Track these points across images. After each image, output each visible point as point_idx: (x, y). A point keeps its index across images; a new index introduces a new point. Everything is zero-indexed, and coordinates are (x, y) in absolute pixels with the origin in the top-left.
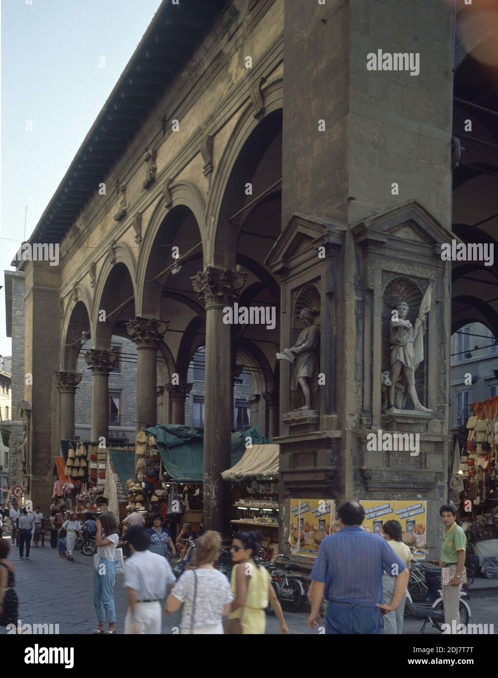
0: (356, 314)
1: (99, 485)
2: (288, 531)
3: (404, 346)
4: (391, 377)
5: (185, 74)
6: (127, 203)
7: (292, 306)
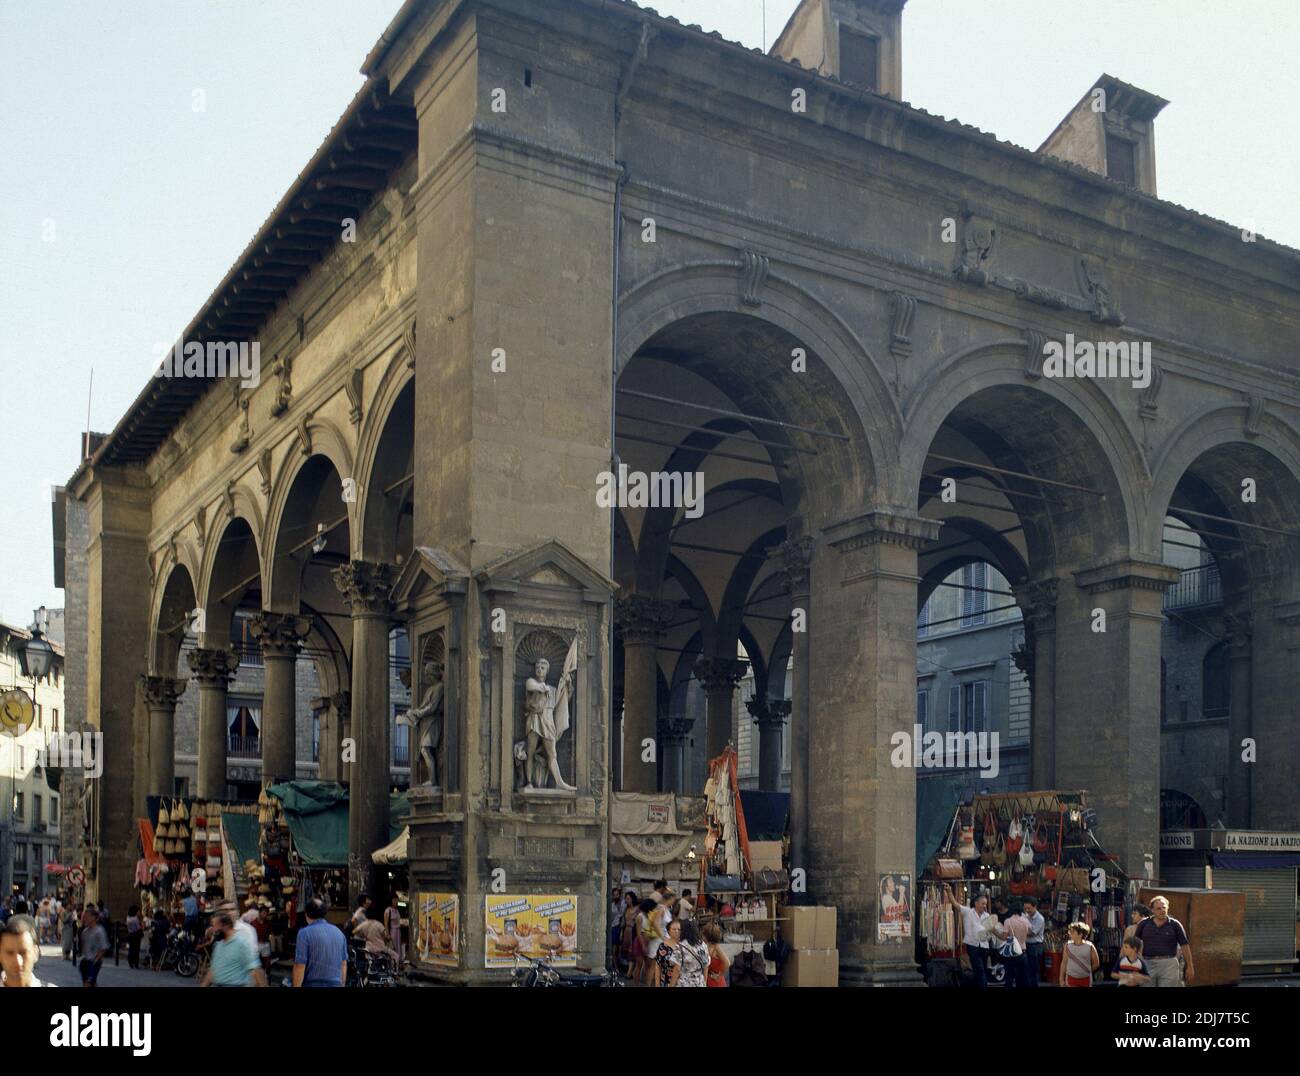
0: (481, 675)
1: (209, 867)
2: (417, 932)
3: (540, 714)
4: (526, 748)
5: (326, 269)
6: (250, 428)
7: (419, 655)
